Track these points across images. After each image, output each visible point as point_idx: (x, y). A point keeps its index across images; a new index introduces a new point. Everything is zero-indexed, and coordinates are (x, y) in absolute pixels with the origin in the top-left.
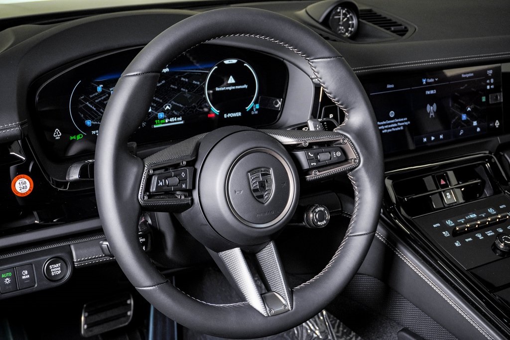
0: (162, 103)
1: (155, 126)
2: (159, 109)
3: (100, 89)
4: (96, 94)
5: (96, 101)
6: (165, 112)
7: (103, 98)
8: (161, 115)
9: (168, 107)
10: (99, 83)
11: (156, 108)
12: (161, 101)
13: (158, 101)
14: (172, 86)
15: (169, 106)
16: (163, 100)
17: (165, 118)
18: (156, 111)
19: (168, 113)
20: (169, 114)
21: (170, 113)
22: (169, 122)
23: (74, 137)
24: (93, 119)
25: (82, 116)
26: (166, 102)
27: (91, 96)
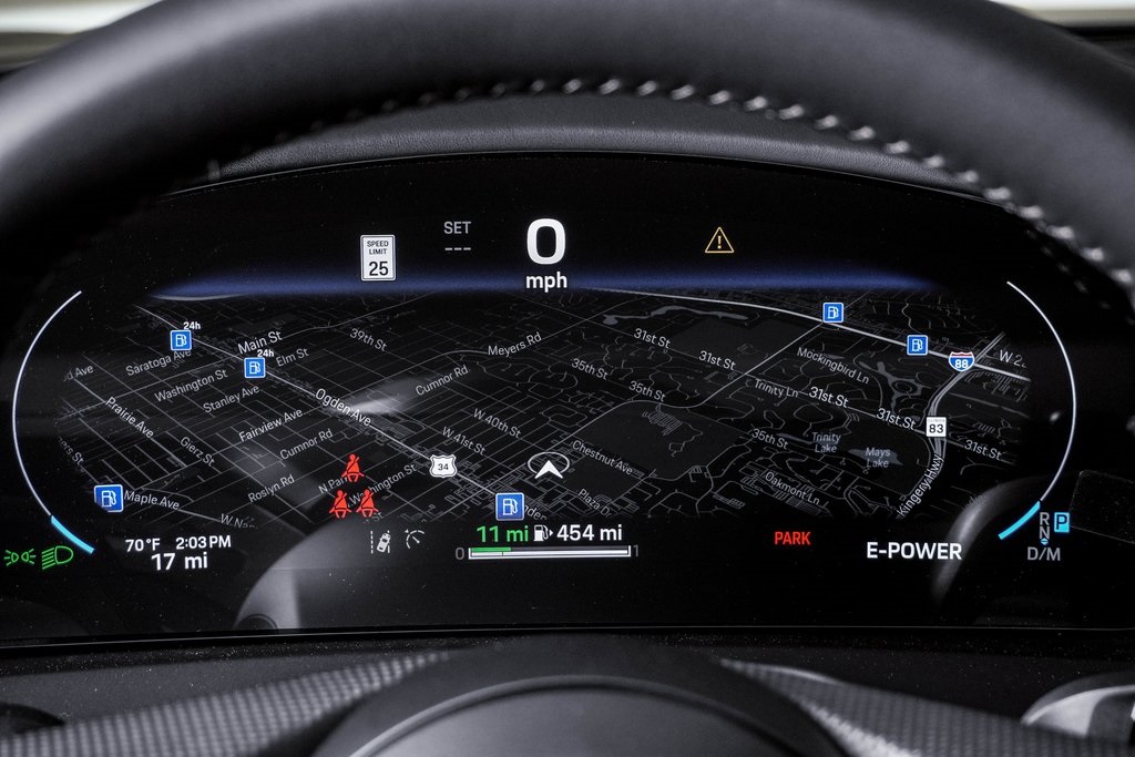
0: (522, 445)
1: (476, 554)
2: (498, 472)
3: (181, 340)
4: (164, 362)
5: (160, 396)
6: (530, 489)
7: (196, 386)
8: (510, 504)
9: (549, 467)
10: (181, 314)
11: (486, 465)
12: (516, 432)
13: (496, 432)
14: (578, 363)
15: (559, 464)
16: (524, 431)
17: (530, 523)
18: (484, 480)
19: (548, 500)
20: (555, 507)
21: (559, 500)
22: (553, 543)
23: (27, 557)
24: (133, 481)
25: (79, 458)
26: (541, 440)
27: (134, 370)
